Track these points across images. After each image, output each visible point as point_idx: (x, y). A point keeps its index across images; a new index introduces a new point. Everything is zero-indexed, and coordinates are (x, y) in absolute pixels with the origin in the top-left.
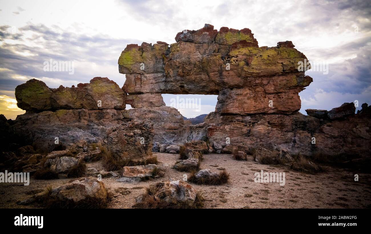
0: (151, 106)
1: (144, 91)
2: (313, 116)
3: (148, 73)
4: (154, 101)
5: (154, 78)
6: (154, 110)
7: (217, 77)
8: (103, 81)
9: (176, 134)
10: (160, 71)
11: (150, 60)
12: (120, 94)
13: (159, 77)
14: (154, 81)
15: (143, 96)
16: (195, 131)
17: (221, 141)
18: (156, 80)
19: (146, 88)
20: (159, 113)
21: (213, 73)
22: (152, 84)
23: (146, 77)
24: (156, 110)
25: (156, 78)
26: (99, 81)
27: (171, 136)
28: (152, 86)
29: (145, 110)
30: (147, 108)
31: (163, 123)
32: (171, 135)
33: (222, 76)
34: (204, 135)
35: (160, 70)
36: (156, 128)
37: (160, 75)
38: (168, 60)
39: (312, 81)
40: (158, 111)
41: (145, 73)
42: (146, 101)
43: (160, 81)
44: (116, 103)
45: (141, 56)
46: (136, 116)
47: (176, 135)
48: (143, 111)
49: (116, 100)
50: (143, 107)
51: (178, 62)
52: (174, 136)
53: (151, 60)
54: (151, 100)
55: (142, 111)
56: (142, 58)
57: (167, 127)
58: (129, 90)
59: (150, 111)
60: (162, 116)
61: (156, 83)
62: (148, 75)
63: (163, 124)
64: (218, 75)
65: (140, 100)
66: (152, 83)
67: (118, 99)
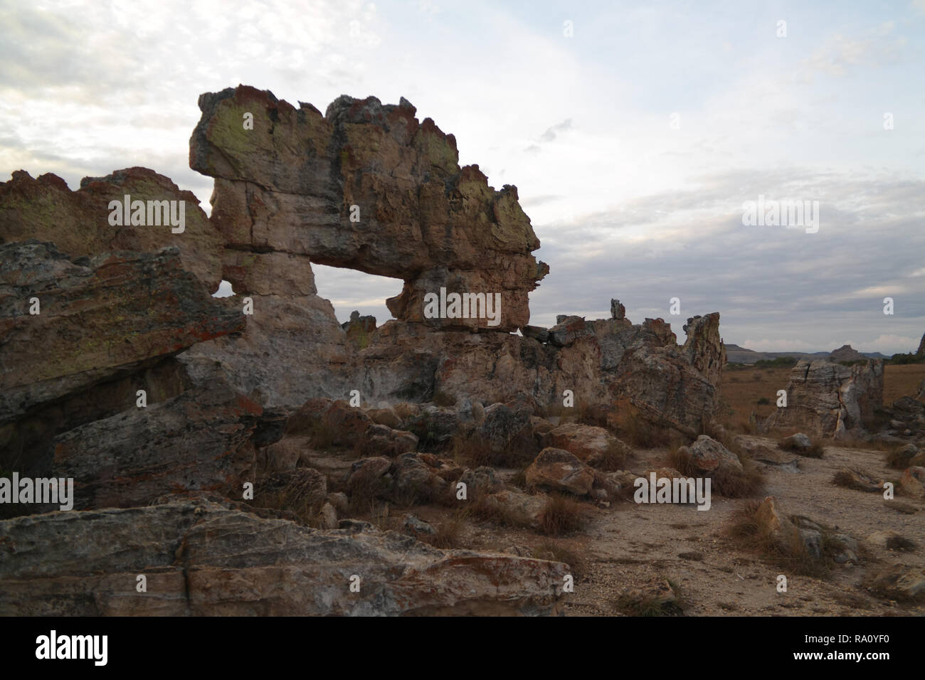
0: (291, 295)
1: (276, 245)
2: (537, 339)
3: (283, 192)
4: (299, 278)
5: (299, 210)
6: (297, 306)
7: (441, 238)
8: (161, 187)
9: (347, 377)
10: (320, 192)
11: (293, 153)
12: (216, 243)
13: (312, 209)
14: (298, 221)
15: (273, 259)
16: (375, 369)
17: (458, 392)
18: (302, 218)
19: (281, 237)
20: (307, 315)
21: (437, 228)
22: (294, 228)
23: (277, 202)
24: (303, 308)
25: (305, 211)
26: (150, 183)
27: (338, 381)
28: (293, 232)
29: (279, 302)
30: (281, 297)
31: (319, 345)
32: (339, 379)
33: (449, 237)
34: (405, 378)
35: (320, 190)
36: (307, 361)
37: (315, 203)
38: (351, 169)
39: (548, 273)
40: (306, 310)
41: (274, 189)
42: (280, 277)
43: (316, 220)
44: (203, 271)
45: (271, 132)
46: (256, 322)
47: (347, 380)
48: (273, 308)
49: (205, 261)
50: (274, 294)
51: (380, 180)
52: (343, 383)
53: (295, 152)
54: (292, 276)
55: (270, 307)
56: (273, 140)
57: (328, 358)
58: (236, 234)
59: (288, 309)
60: (313, 326)
61: (303, 226)
62: (282, 198)
63: (319, 349)
64: (444, 234)
65: (267, 271)
66: (293, 224)
67: (211, 258)
